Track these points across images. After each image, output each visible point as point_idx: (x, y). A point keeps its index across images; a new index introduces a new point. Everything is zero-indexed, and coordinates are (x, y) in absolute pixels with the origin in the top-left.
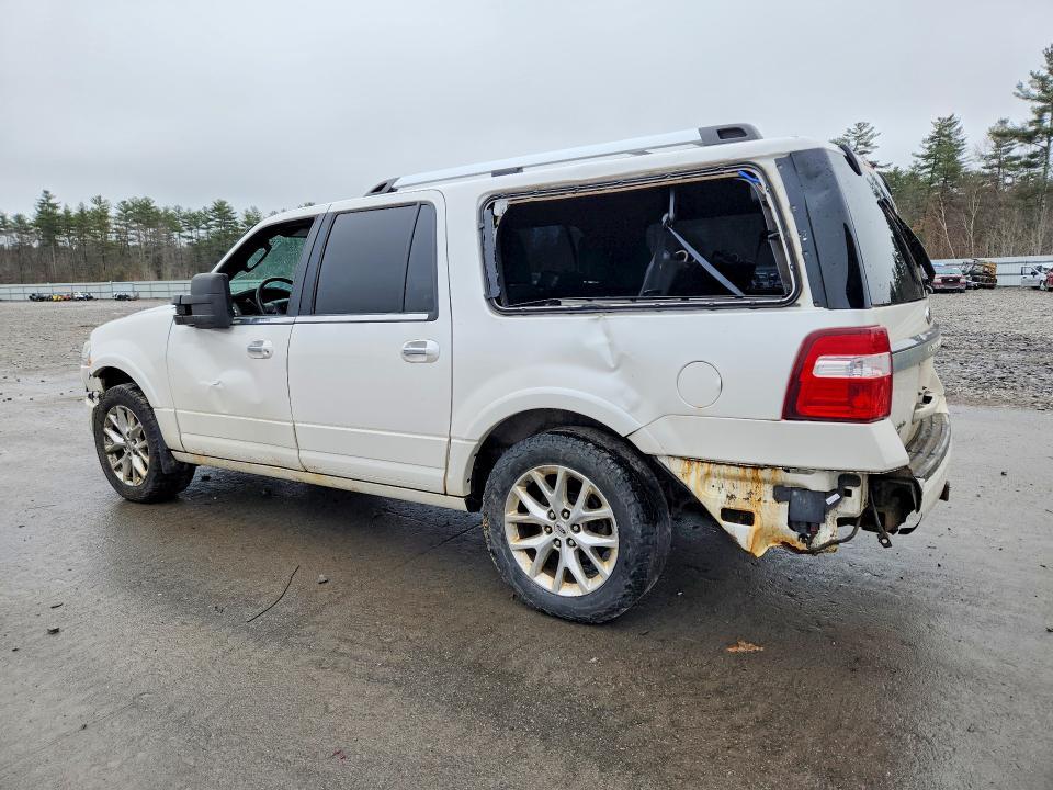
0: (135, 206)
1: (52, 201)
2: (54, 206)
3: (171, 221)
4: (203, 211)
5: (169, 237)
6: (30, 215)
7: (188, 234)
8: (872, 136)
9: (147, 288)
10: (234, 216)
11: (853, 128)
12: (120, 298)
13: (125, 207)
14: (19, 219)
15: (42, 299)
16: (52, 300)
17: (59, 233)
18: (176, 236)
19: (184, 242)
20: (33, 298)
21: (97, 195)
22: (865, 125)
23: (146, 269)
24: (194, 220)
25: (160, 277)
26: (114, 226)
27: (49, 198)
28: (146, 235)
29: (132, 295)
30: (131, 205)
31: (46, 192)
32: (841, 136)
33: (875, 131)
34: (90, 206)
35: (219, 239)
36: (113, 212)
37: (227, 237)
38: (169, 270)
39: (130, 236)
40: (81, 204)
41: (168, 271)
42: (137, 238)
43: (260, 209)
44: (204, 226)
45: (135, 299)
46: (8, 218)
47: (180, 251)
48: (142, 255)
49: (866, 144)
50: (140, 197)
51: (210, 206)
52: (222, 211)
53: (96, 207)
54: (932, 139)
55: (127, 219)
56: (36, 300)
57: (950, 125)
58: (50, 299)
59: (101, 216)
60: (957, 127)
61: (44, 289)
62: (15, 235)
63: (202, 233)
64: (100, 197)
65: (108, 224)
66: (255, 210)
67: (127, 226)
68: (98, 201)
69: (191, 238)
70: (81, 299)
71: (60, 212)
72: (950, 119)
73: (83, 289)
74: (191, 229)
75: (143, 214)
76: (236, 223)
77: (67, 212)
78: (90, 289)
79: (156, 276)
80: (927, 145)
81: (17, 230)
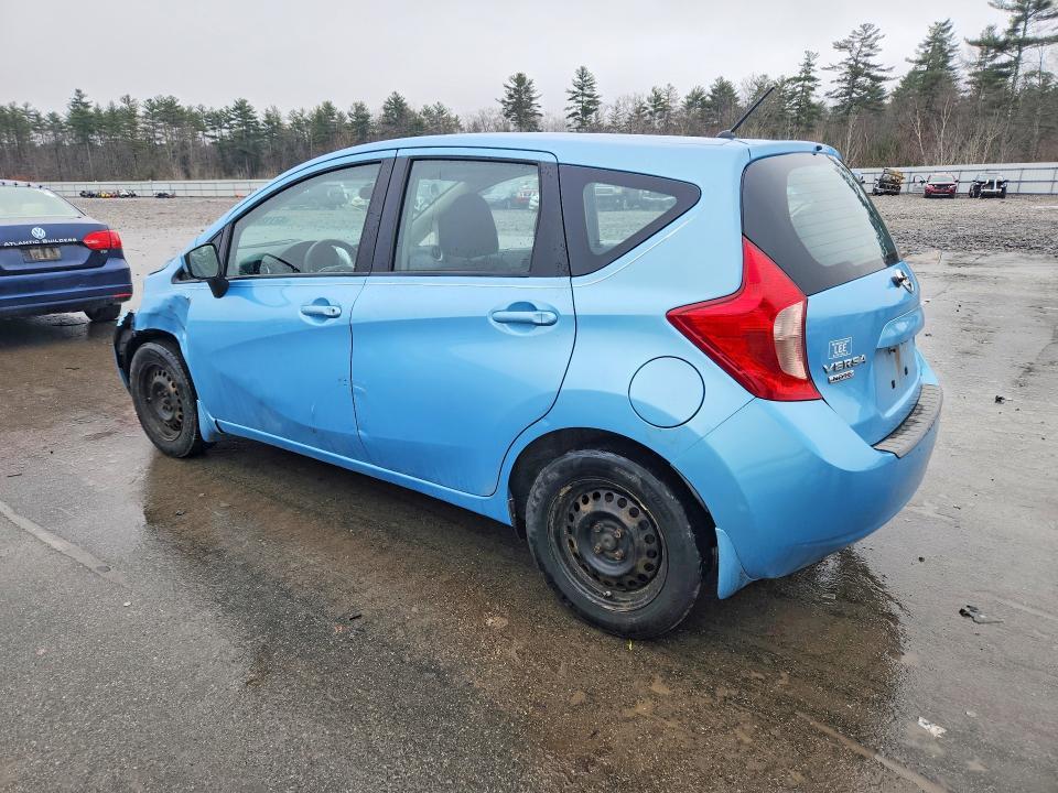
0: (160, 104)
1: (84, 100)
2: (86, 105)
3: (194, 120)
4: (224, 110)
5: (194, 136)
6: (64, 113)
7: (211, 133)
8: (876, 39)
9: (182, 187)
10: (255, 115)
11: (859, 30)
12: (160, 196)
13: (151, 106)
14: (53, 116)
15: (92, 196)
16: (101, 197)
17: (92, 132)
18: (200, 136)
19: (208, 141)
20: (83, 195)
21: (125, 94)
22: (871, 26)
23: (175, 169)
24: (217, 119)
25: (188, 177)
26: (142, 125)
27: (81, 97)
28: (172, 134)
29: (170, 193)
30: (156, 103)
31: (78, 91)
32: (847, 38)
33: (880, 33)
34: (119, 105)
35: (241, 138)
36: (141, 111)
37: (248, 136)
38: (197, 171)
39: (158, 135)
40: (112, 103)
41: (195, 171)
42: (163, 136)
43: (279, 108)
44: (226, 125)
45: (173, 197)
46: (42, 116)
47: (205, 150)
48: (170, 155)
49: (871, 47)
50: (166, 96)
51: (232, 105)
52: (242, 109)
53: (124, 105)
54: (928, 44)
55: (153, 118)
56: (87, 197)
57: (943, 31)
58: (98, 196)
59: (130, 114)
60: (949, 33)
61: (93, 187)
62: (51, 133)
63: (225, 132)
64: (128, 96)
65: (136, 124)
66: (274, 109)
67: (153, 124)
68: (127, 99)
69: (213, 137)
70: (127, 196)
71: (91, 110)
72: (944, 24)
73: (127, 187)
74: (214, 129)
75: (168, 112)
76: (257, 123)
77: (98, 110)
78: (132, 188)
79: (184, 175)
80: (922, 51)
81: (51, 128)
